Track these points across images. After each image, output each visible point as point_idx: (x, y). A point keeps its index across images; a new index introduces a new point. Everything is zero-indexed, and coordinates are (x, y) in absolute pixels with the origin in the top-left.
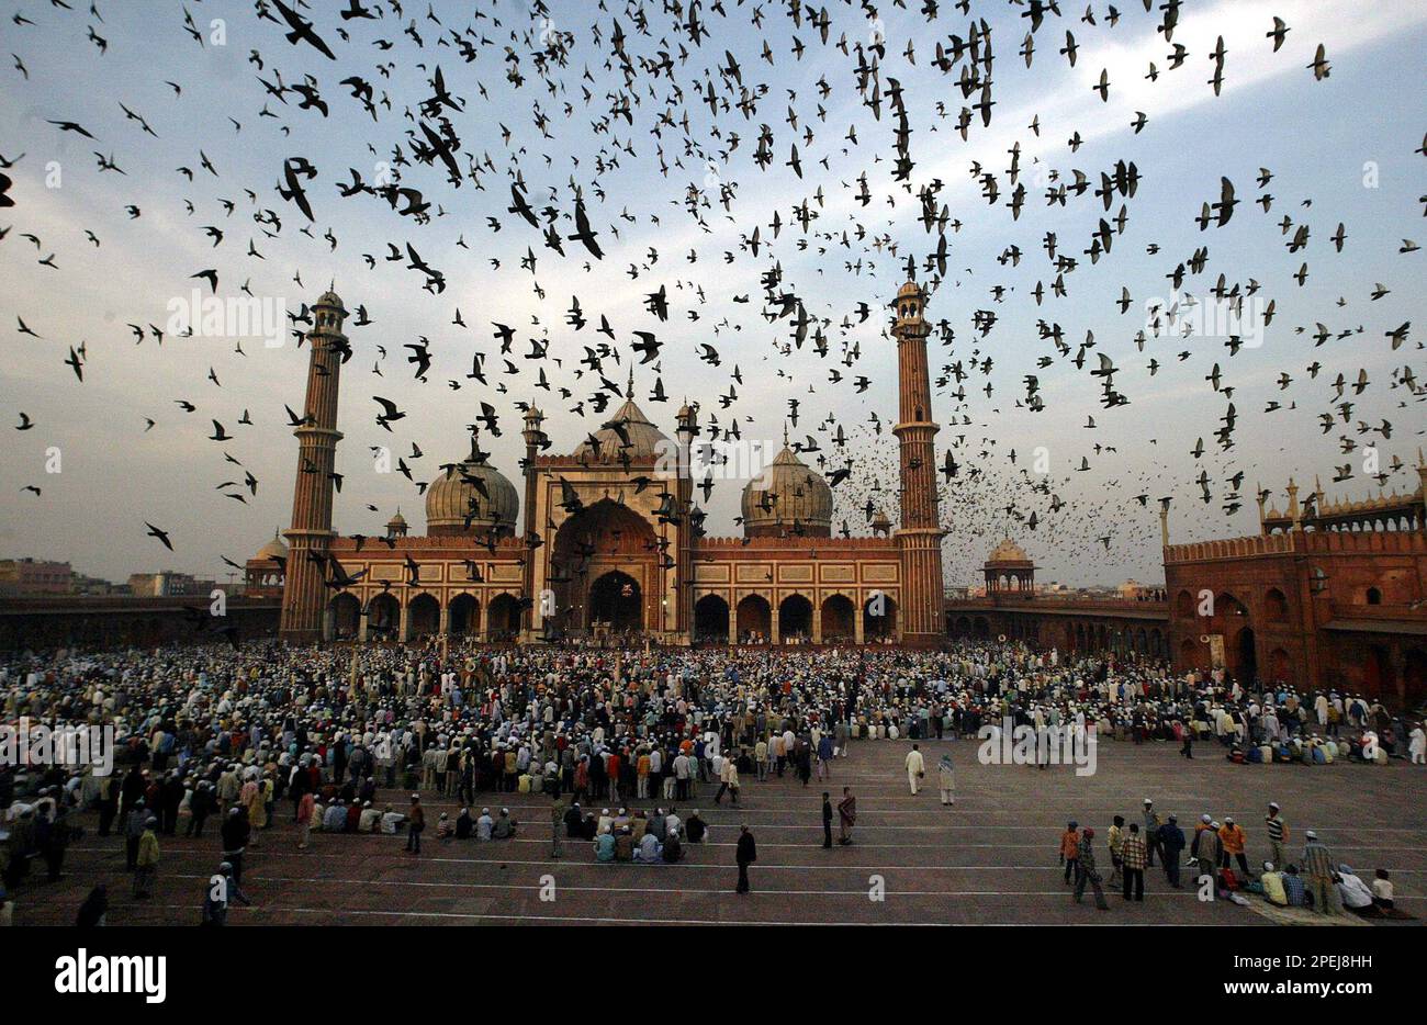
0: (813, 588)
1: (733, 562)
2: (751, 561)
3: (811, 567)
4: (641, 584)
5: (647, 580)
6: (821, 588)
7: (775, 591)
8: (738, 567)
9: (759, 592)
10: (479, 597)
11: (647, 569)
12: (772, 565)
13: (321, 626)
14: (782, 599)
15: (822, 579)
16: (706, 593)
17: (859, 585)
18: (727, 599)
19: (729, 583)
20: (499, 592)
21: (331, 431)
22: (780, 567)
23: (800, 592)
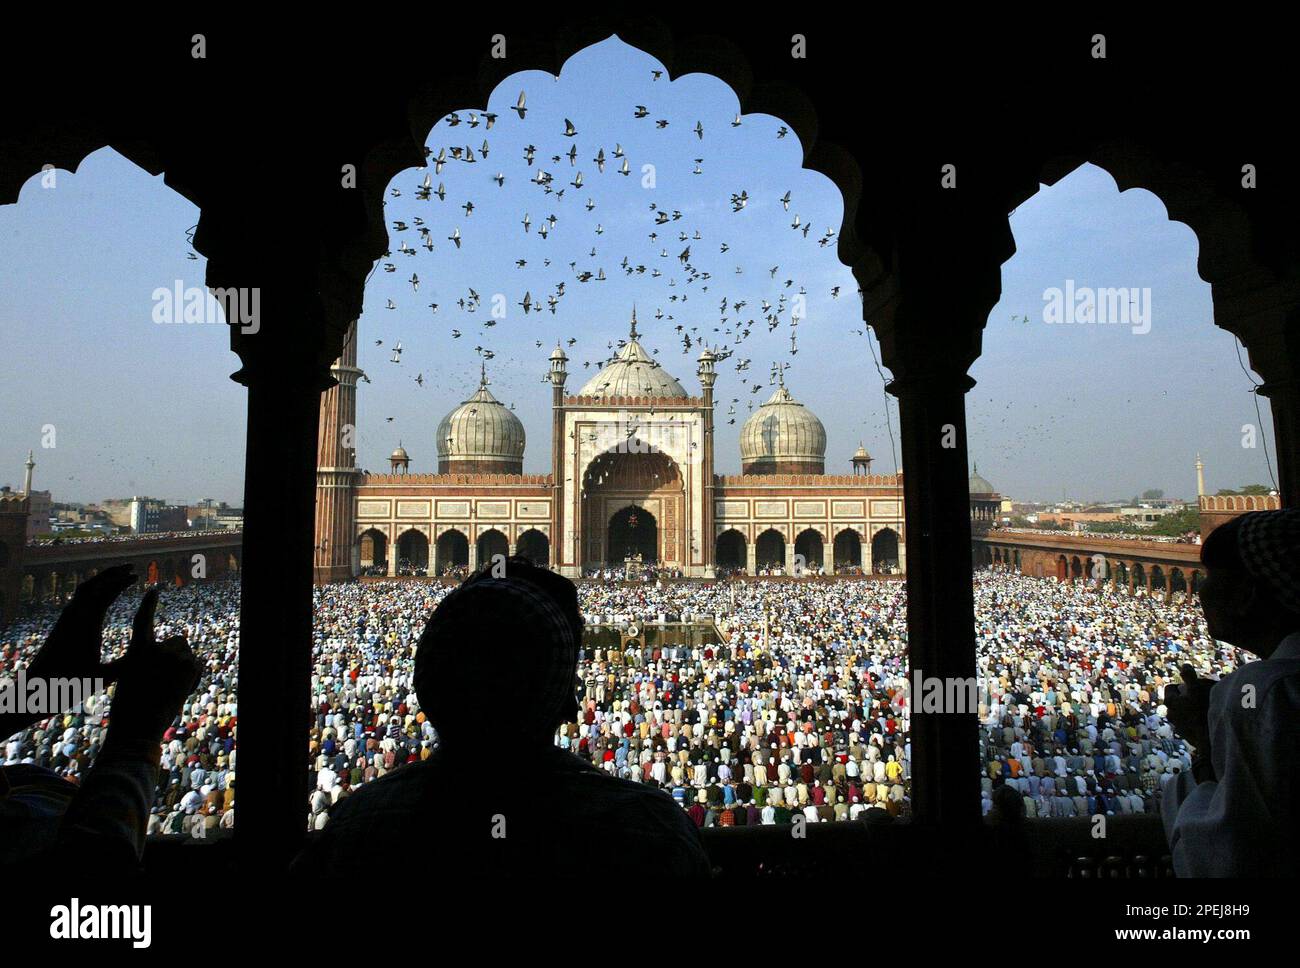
0: (826, 523)
1: (751, 499)
2: (769, 498)
3: (824, 503)
4: (657, 518)
5: (663, 514)
6: (833, 523)
7: (791, 525)
8: (757, 503)
9: (775, 527)
10: (507, 533)
11: (663, 504)
12: (788, 501)
13: (350, 563)
14: (797, 533)
15: (834, 515)
16: (727, 527)
17: (868, 520)
18: (746, 534)
19: (749, 518)
20: (527, 528)
21: (350, 368)
22: (796, 504)
23: (814, 527)
